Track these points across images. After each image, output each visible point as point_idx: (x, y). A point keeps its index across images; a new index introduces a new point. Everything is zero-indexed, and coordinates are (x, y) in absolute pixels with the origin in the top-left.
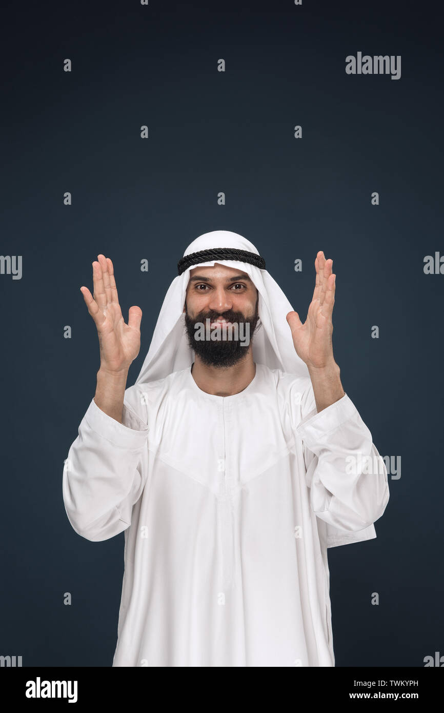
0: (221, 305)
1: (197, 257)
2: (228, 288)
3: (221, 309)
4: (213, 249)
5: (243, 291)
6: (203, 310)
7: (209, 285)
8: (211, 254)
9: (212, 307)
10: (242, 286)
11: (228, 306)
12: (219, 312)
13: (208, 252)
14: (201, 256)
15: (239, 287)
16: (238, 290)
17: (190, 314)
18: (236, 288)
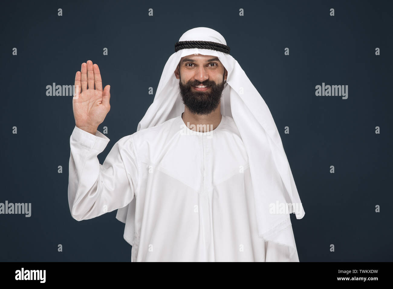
0: (201, 76)
1: (188, 44)
2: (206, 66)
3: (202, 79)
4: (198, 41)
5: (215, 67)
6: (191, 79)
7: (195, 64)
8: (196, 44)
9: (196, 78)
10: (215, 65)
11: (206, 78)
12: (201, 81)
13: (194, 43)
14: (190, 44)
15: (213, 65)
16: (213, 67)
17: (182, 81)
18: (211, 65)
